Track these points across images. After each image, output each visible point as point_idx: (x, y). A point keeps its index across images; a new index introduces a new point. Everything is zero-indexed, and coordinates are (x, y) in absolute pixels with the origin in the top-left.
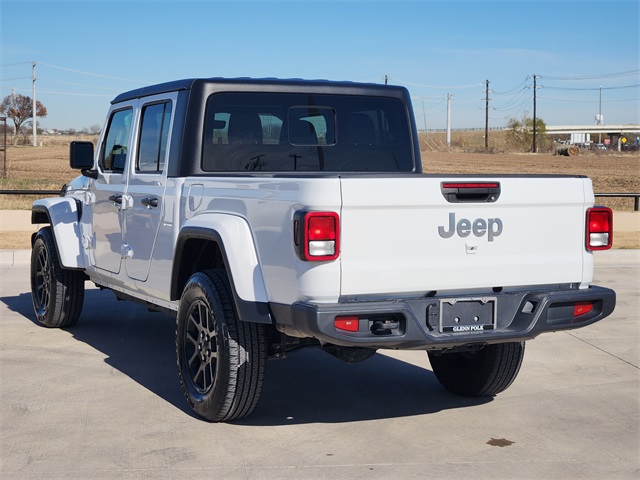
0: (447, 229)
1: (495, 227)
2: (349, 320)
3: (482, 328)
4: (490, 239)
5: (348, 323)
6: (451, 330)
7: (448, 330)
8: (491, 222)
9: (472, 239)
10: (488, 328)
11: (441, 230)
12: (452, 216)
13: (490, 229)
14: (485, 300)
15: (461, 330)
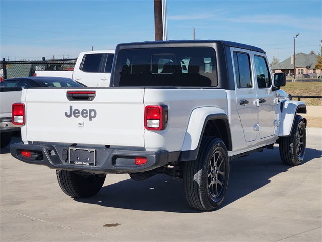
0: (69, 114)
1: (92, 114)
2: (26, 152)
3: (88, 164)
4: (90, 119)
5: (26, 153)
6: (73, 163)
7: (72, 163)
8: (90, 111)
9: (81, 119)
10: (91, 164)
11: (66, 114)
12: (71, 107)
13: (90, 115)
14: (90, 150)
15: (78, 163)
